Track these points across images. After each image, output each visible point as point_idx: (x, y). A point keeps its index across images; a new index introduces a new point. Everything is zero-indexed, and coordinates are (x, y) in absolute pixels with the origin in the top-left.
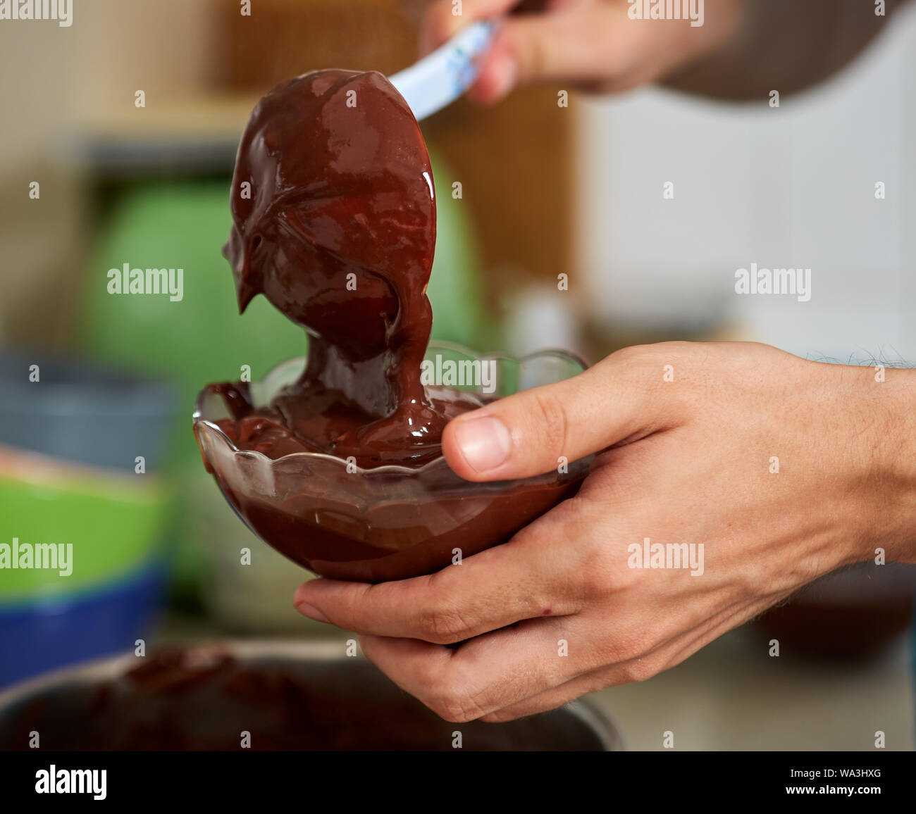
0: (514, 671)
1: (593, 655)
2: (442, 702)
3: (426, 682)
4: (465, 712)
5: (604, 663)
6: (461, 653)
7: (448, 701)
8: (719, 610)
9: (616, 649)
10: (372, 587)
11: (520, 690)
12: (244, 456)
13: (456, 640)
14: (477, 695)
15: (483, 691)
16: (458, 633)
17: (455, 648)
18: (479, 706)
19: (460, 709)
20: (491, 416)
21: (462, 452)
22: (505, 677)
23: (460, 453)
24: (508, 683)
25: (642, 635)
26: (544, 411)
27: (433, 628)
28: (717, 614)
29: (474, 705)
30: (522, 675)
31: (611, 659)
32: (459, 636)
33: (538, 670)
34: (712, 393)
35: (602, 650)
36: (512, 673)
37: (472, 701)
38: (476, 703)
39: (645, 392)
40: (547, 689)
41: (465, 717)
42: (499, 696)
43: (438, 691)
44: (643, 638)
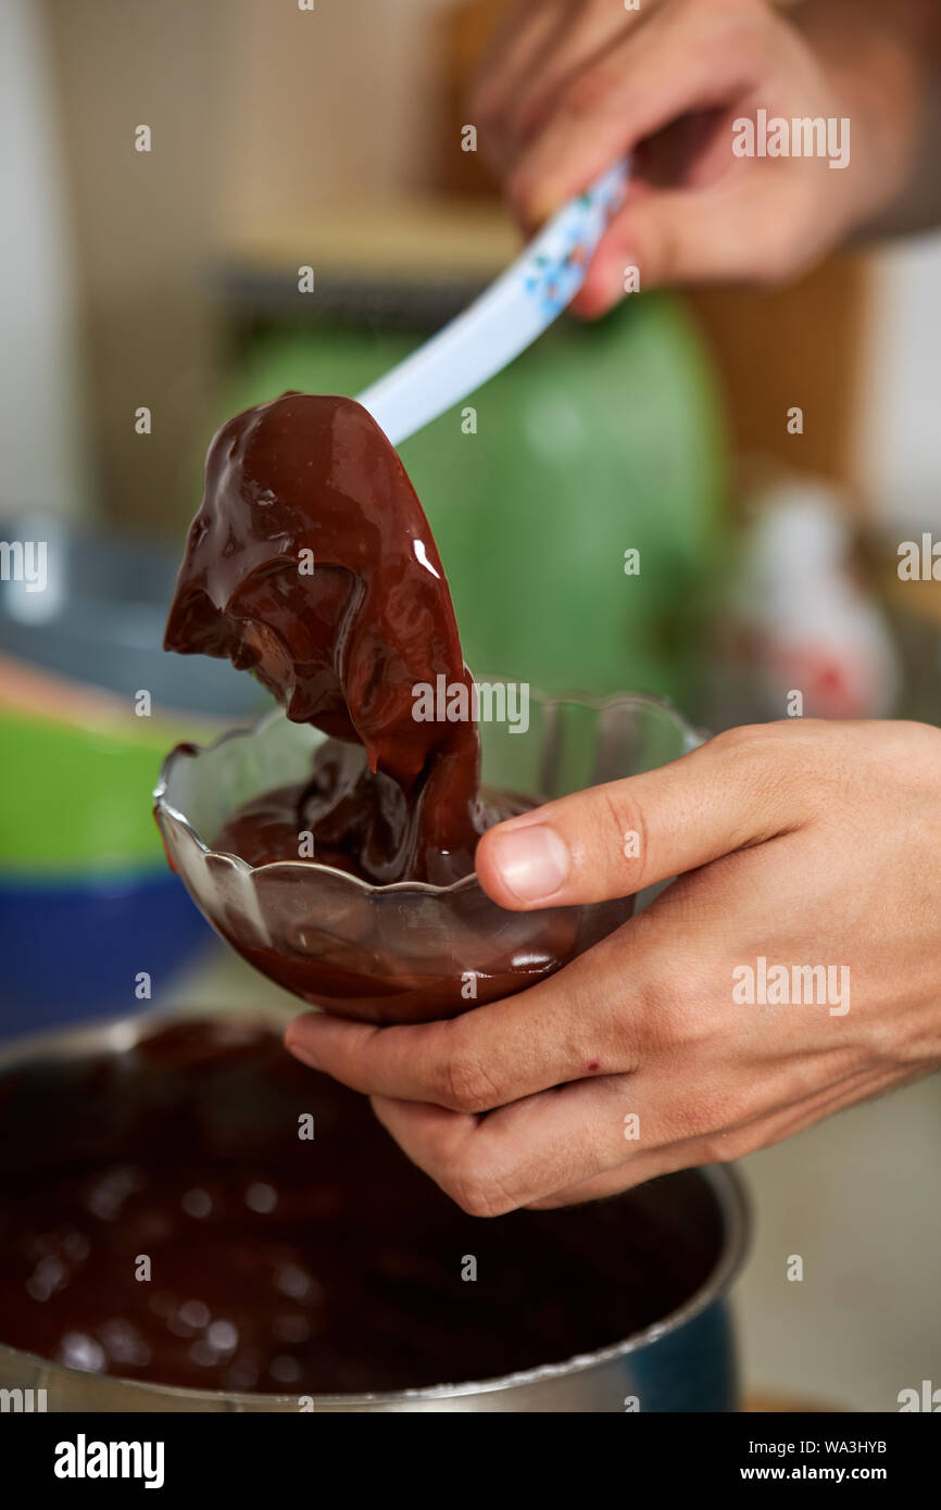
0: (554, 1146)
1: (659, 1126)
2: (459, 1187)
3: (440, 1159)
4: (490, 1203)
5: (675, 1137)
6: (489, 1123)
7: (466, 1185)
8: (835, 1079)
9: (689, 1118)
10: (378, 1032)
11: (563, 1173)
12: (215, 859)
13: (482, 1107)
14: (504, 1178)
15: (515, 1172)
16: (484, 1097)
17: (482, 1117)
18: (510, 1195)
19: (483, 1199)
20: (543, 825)
21: (502, 877)
22: (542, 1154)
23: (498, 877)
24: (546, 1162)
25: (721, 1102)
26: (616, 819)
27: (449, 1089)
28: (832, 1086)
29: (502, 1193)
30: (565, 1152)
31: (683, 1132)
32: (485, 1103)
33: (586, 1147)
34: (847, 790)
35: (670, 1119)
36: (551, 1149)
37: (498, 1187)
38: (504, 1190)
39: (754, 793)
40: (600, 1170)
41: (491, 1210)
42: (535, 1180)
43: (454, 1172)
44: (723, 1105)
